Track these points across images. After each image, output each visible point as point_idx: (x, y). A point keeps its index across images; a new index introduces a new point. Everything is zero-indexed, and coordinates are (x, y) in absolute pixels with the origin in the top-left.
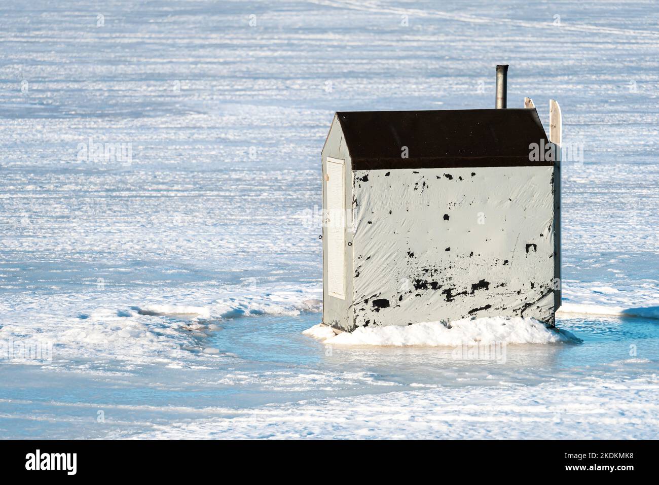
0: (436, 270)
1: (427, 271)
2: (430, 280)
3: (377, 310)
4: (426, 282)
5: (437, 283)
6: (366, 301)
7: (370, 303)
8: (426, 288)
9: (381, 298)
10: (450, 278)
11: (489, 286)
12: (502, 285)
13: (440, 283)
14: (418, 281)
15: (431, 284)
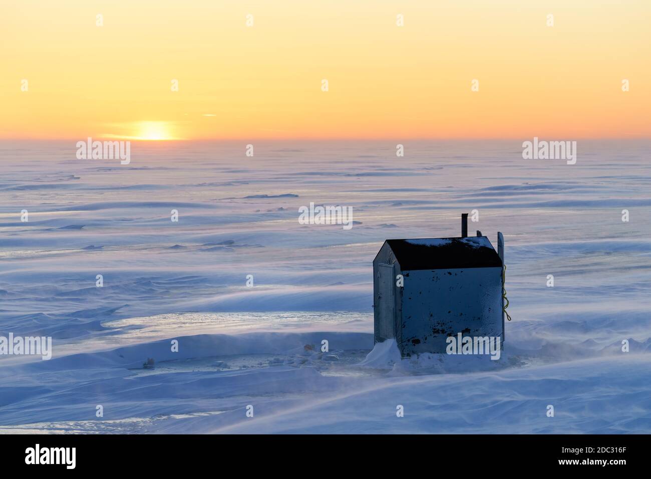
0: (444, 323)
1: (439, 324)
2: (440, 329)
3: (414, 345)
4: (439, 330)
5: (444, 330)
6: (409, 341)
7: (411, 341)
8: (439, 333)
9: (416, 338)
10: (451, 327)
11: (471, 332)
12: (477, 330)
13: (446, 330)
14: (435, 329)
15: (441, 331)
